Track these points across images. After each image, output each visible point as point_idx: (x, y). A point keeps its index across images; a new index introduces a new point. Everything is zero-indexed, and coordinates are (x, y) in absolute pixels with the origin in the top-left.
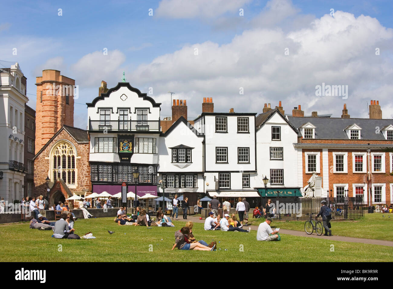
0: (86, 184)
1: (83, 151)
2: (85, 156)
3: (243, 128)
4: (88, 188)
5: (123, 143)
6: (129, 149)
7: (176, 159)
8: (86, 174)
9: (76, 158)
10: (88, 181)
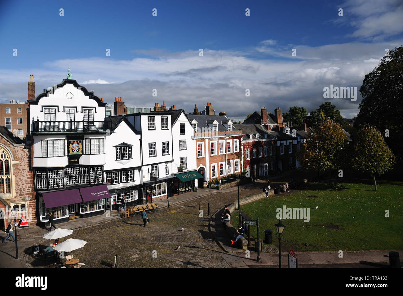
0: (27, 192)
1: (22, 154)
3: (164, 125)
4: (30, 196)
5: (72, 145)
6: (78, 150)
7: (120, 157)
8: (27, 181)
9: (11, 163)
10: (30, 188)
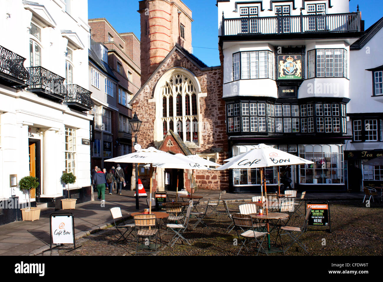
0: (217, 139)
1: (211, 83)
2: (215, 91)
4: (221, 145)
6: (295, 73)
9: (199, 96)
10: (221, 134)
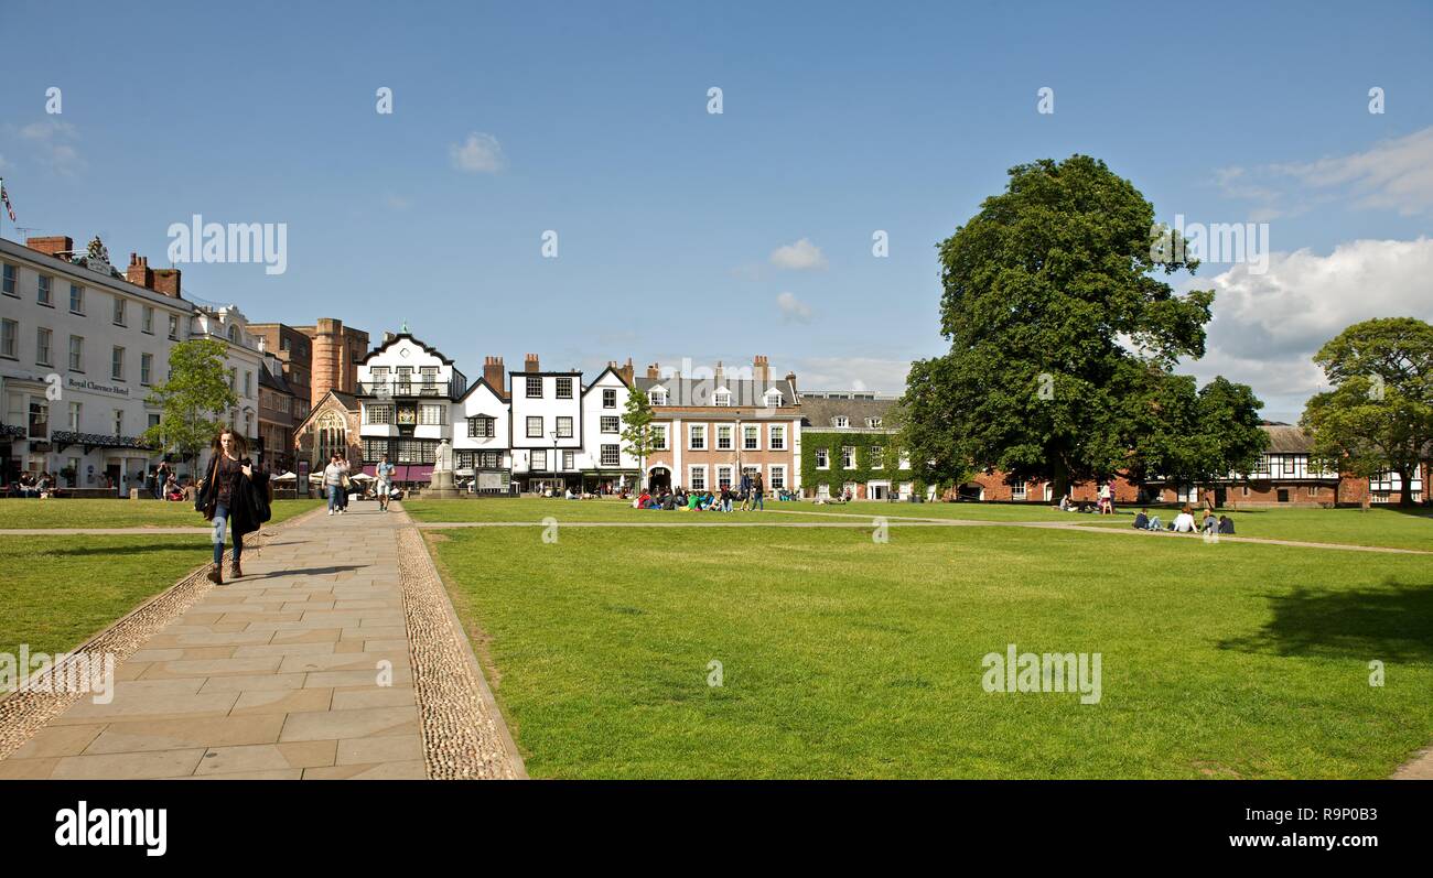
1: (355, 422)
2: (357, 429)
3: (563, 391)
5: (402, 413)
6: (410, 419)
7: (474, 432)
8: (358, 452)
9: (346, 431)
